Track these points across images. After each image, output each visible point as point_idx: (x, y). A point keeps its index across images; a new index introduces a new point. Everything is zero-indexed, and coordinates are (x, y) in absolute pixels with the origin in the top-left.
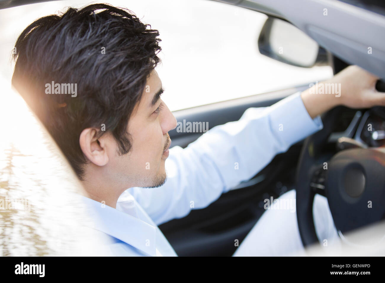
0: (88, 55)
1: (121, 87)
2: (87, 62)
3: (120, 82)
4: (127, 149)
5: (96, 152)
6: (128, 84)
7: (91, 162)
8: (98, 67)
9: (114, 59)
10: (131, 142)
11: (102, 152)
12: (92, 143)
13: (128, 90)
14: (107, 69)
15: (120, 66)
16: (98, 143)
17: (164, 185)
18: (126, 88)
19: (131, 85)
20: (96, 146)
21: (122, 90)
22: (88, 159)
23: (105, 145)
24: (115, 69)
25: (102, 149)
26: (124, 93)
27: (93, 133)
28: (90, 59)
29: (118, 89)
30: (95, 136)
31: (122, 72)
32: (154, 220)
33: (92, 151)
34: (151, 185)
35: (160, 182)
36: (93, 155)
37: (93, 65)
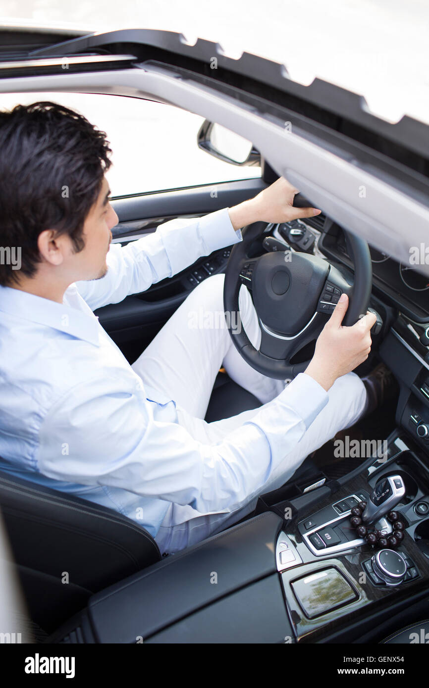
0: (47, 157)
1: (80, 190)
2: (47, 165)
3: (79, 185)
4: (81, 247)
5: (53, 252)
6: (86, 186)
7: (47, 262)
8: (58, 169)
9: (73, 162)
10: (85, 241)
11: (57, 251)
12: (49, 243)
13: (86, 193)
14: (68, 171)
15: (79, 170)
16: (53, 243)
17: (106, 277)
18: (85, 191)
19: (90, 188)
20: (52, 246)
21: (81, 193)
22: (44, 258)
23: (61, 245)
24: (73, 173)
25: (56, 248)
26: (83, 196)
27: (50, 234)
28: (49, 162)
29: (77, 192)
30: (52, 237)
31: (81, 175)
32: (90, 306)
33: (49, 250)
34: (96, 278)
35: (102, 275)
36: (50, 255)
37: (53, 167)
